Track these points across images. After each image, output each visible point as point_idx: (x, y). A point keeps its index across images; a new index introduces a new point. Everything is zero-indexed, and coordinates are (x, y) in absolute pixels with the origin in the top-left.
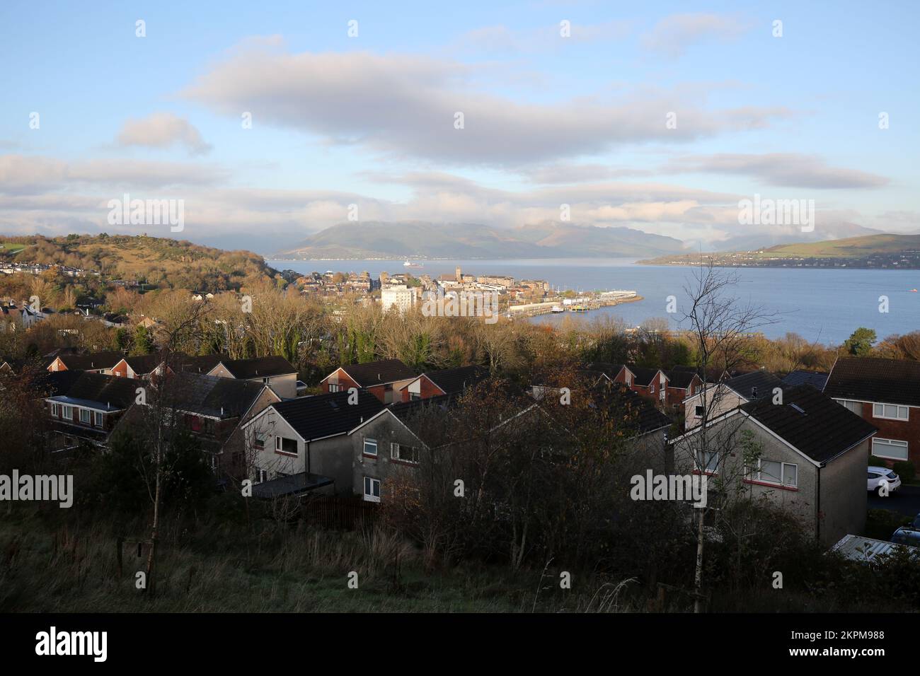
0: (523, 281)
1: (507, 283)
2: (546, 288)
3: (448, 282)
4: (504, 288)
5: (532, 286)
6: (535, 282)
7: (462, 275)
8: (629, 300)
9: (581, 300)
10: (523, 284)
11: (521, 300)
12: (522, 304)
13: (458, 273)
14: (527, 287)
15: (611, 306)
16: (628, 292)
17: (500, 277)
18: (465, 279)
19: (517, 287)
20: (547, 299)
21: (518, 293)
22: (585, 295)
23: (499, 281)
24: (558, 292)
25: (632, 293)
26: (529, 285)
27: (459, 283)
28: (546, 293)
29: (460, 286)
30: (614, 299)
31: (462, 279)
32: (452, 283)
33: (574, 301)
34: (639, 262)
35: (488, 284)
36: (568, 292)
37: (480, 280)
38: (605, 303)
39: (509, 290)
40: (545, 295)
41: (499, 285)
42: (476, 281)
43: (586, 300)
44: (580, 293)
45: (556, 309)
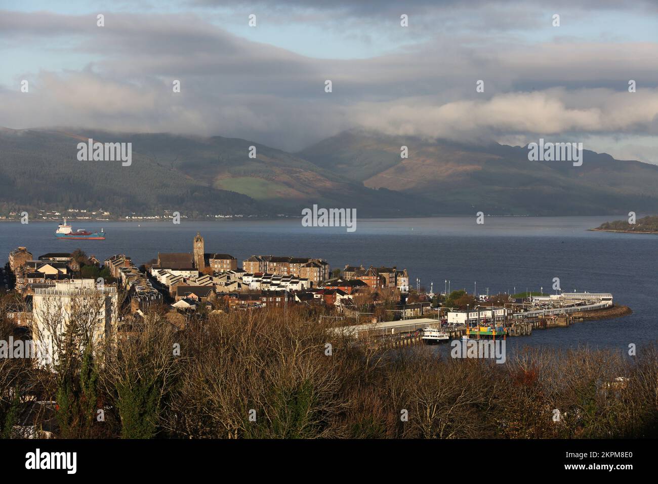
0: (350, 269)
1: (313, 275)
2: (403, 284)
3: (177, 273)
4: (306, 285)
5: (371, 281)
6: (377, 272)
7: (207, 257)
8: (599, 314)
9: (489, 314)
10: (349, 276)
11: (349, 314)
12: (353, 322)
13: (199, 249)
14: (360, 283)
15: (557, 327)
16: (593, 297)
17: (294, 261)
18: (216, 265)
19: (335, 283)
20: (409, 312)
21: (339, 297)
22: (494, 303)
23: (294, 269)
24: (431, 295)
25: (604, 299)
26: (364, 279)
27: (201, 275)
28: (403, 296)
29: (205, 281)
30: (563, 311)
31: (207, 264)
32: (185, 274)
33: (473, 316)
34: (607, 227)
35: (268, 276)
36: (455, 296)
37: (251, 267)
38: (543, 322)
39: (318, 291)
40: (402, 304)
41: (293, 279)
42: (240, 270)
43: (500, 313)
44: (482, 297)
45: (432, 333)
